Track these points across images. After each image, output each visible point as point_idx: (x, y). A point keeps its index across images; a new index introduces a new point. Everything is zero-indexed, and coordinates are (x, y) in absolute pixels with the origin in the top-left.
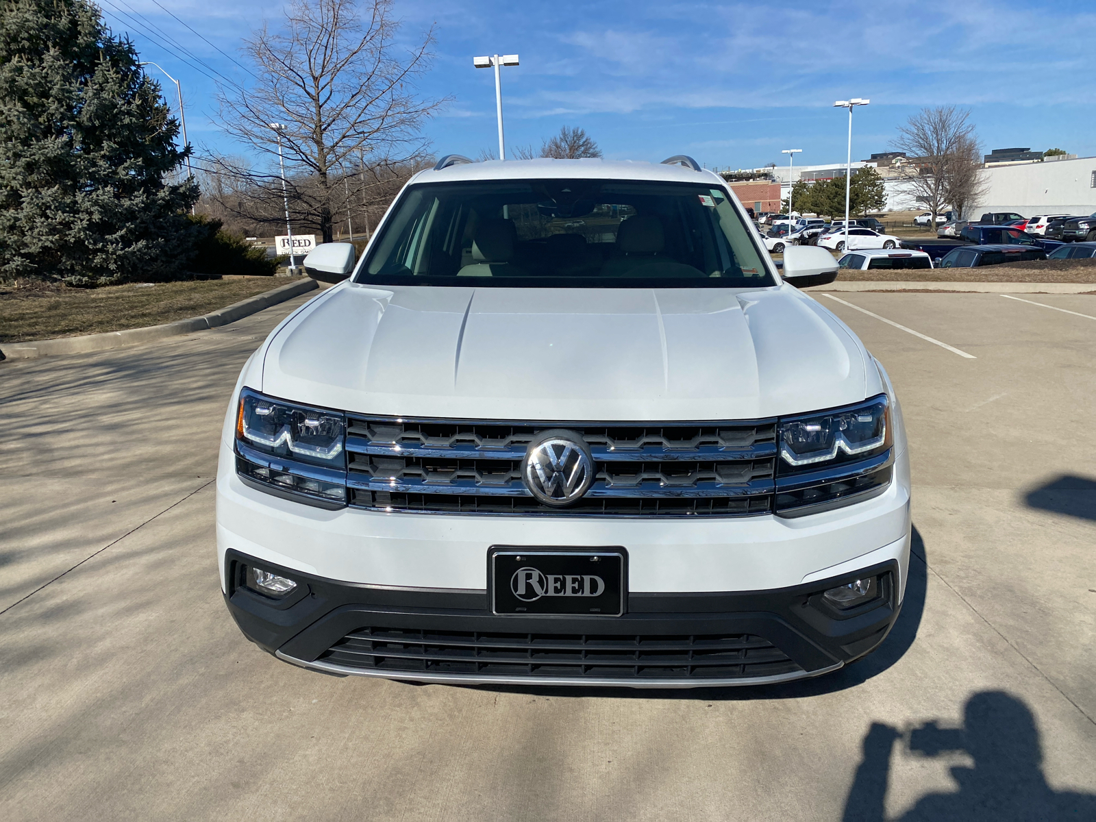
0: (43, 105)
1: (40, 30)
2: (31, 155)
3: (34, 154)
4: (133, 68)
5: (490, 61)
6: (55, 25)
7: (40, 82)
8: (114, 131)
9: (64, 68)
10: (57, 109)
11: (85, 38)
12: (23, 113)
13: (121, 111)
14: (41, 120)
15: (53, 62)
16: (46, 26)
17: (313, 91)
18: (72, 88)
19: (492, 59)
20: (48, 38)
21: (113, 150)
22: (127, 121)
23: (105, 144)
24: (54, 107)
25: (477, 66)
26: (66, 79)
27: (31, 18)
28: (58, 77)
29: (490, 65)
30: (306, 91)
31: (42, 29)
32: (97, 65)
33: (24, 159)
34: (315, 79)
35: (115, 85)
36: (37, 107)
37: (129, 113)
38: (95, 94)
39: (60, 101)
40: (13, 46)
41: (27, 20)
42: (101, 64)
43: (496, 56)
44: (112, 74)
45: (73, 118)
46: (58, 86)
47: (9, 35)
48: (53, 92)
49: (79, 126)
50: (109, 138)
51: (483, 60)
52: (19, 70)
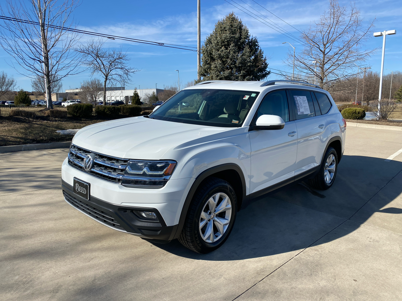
0: (227, 61)
1: (230, 39)
2: (221, 76)
3: (222, 75)
4: (257, 47)
5: (381, 34)
6: (235, 37)
7: (227, 54)
8: (245, 68)
9: (234, 49)
10: (230, 62)
11: (243, 40)
12: (220, 63)
13: (248, 61)
14: (226, 65)
15: (232, 48)
16: (232, 37)
17: (323, 50)
18: (235, 55)
19: (383, 33)
20: (232, 40)
21: (244, 73)
22: (249, 64)
23: (242, 72)
24: (229, 61)
25: (376, 36)
26: (234, 52)
27: (228, 35)
28: (232, 52)
29: (381, 35)
30: (320, 49)
31: (231, 38)
32: (244, 47)
33: (219, 77)
34: (324, 45)
35: (248, 53)
36: (226, 61)
37: (250, 62)
38: (241, 57)
39: (231, 60)
40: (223, 44)
41: (227, 36)
42: (246, 47)
43: (385, 31)
44: (248, 50)
45: (234, 64)
46: (231, 55)
47: (222, 41)
48: (230, 57)
49: (236, 67)
50: (244, 69)
51: (379, 34)
52: (223, 51)
